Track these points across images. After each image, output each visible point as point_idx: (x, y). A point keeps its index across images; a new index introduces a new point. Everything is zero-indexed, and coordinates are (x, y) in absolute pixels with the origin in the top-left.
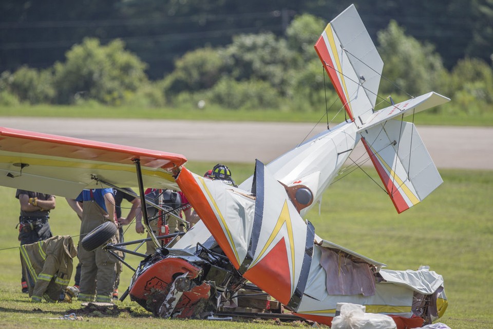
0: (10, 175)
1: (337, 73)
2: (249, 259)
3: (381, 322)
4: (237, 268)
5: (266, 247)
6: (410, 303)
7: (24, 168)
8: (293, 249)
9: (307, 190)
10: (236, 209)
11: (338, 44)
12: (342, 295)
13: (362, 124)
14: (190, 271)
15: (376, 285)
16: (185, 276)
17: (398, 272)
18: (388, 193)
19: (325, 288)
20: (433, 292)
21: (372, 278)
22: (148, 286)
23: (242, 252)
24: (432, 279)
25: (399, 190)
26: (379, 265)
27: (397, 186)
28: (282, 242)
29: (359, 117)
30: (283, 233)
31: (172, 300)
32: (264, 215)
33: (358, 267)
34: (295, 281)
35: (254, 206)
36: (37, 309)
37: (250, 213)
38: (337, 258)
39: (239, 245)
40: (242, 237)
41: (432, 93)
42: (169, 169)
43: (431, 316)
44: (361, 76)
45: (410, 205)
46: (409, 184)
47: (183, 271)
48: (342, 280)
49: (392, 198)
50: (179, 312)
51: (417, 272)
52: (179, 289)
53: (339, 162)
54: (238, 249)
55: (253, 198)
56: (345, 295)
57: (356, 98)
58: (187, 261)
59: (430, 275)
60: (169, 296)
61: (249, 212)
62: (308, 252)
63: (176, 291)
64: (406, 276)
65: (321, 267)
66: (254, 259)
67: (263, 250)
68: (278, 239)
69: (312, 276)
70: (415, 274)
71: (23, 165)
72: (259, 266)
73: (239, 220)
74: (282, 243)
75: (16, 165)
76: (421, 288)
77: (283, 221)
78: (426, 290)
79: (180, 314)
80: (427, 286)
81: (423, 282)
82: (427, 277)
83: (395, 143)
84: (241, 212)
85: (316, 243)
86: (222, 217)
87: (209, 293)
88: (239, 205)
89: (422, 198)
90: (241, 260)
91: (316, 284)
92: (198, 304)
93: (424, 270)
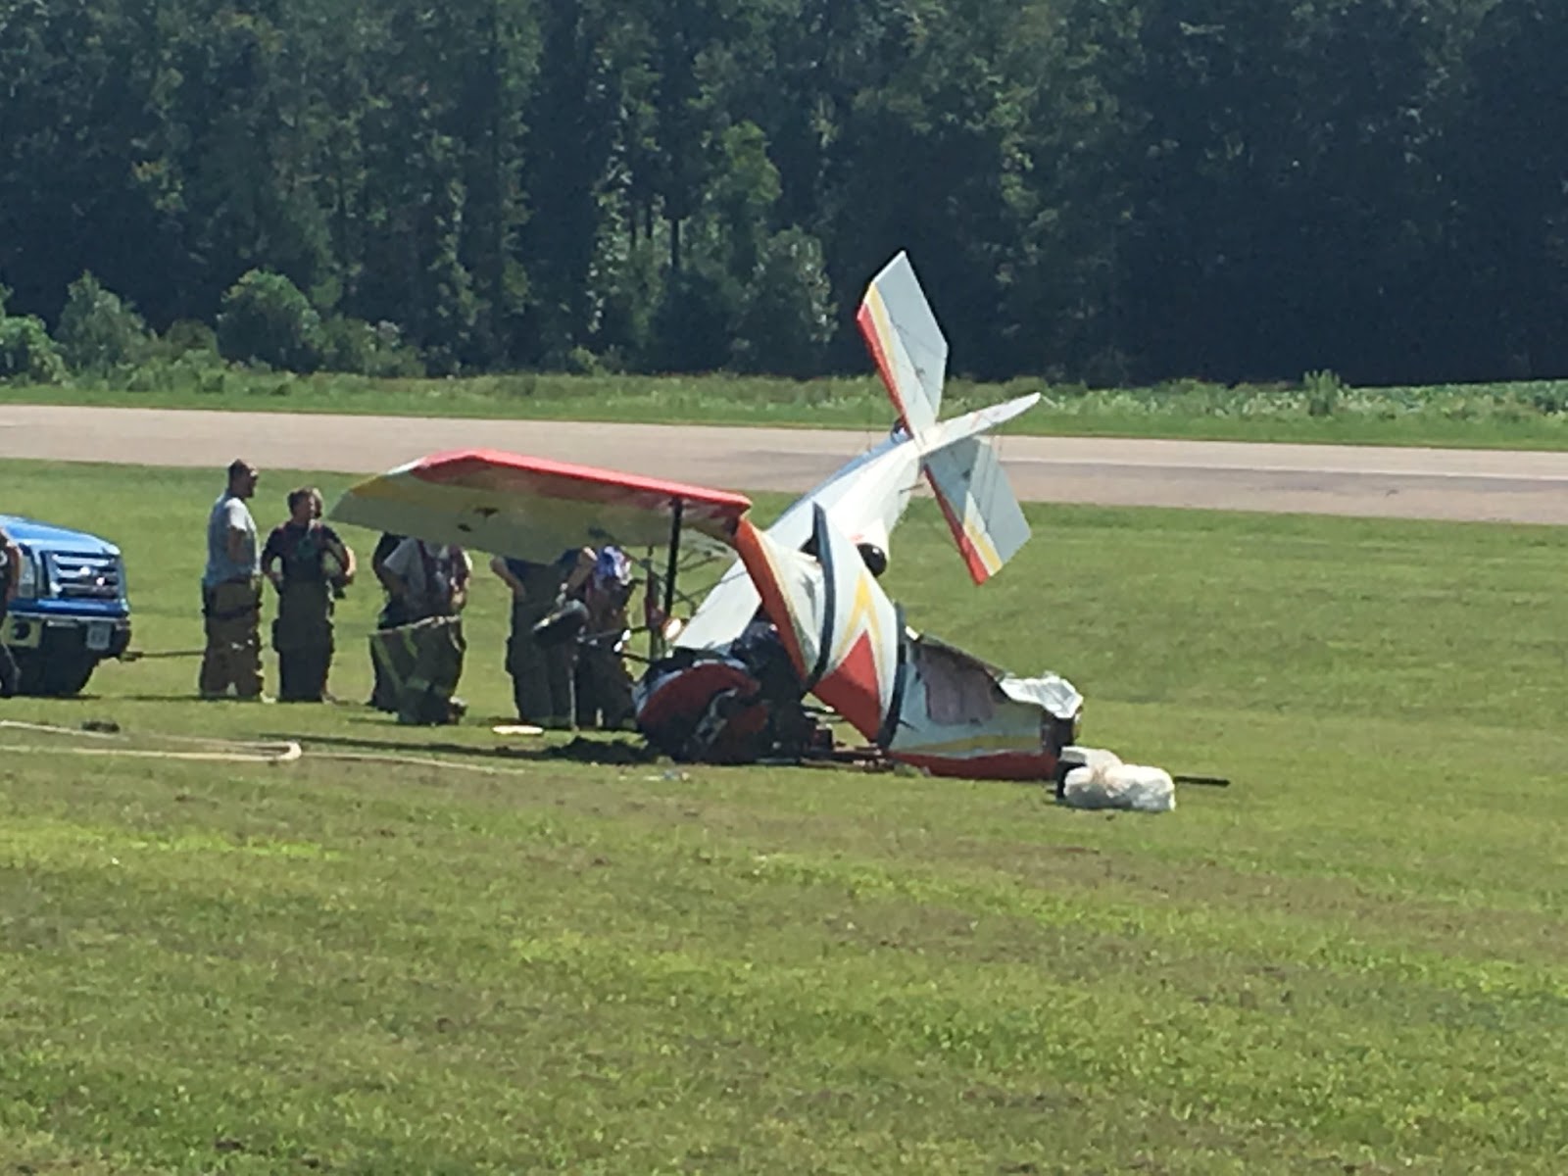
0: (464, 528)
2: (822, 663)
5: (843, 646)
6: (1037, 733)
7: (492, 515)
8: (880, 650)
10: (803, 585)
13: (925, 444)
14: (741, 686)
15: (1004, 707)
16: (732, 693)
19: (927, 712)
20: (1071, 714)
21: (991, 695)
23: (813, 652)
26: (999, 672)
28: (865, 637)
29: (920, 433)
30: (865, 624)
34: (886, 699)
37: (820, 588)
39: (809, 641)
40: (813, 630)
42: (722, 521)
44: (920, 366)
45: (992, 574)
48: (948, 698)
54: (808, 650)
55: (818, 564)
59: (1062, 688)
60: (702, 727)
61: (818, 588)
62: (902, 654)
64: (1034, 692)
65: (920, 676)
66: (830, 663)
67: (840, 650)
68: (860, 631)
71: (488, 512)
72: (836, 676)
73: (807, 601)
74: (864, 640)
75: (478, 510)
76: (1055, 708)
77: (863, 603)
80: (1063, 705)
81: (1056, 699)
82: (1060, 691)
83: (967, 474)
84: (809, 587)
85: (910, 640)
87: (766, 721)
88: (807, 578)
90: (811, 667)
91: (915, 706)
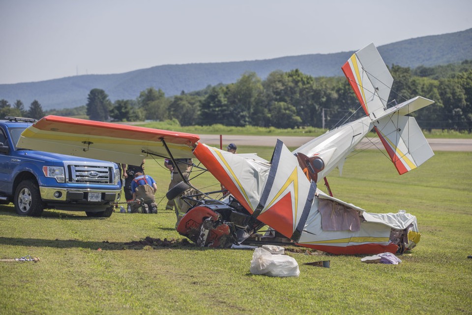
1: (359, 86)
2: (261, 206)
3: (284, 262)
4: (252, 213)
5: (275, 198)
6: (388, 235)
7: (90, 145)
8: (297, 200)
9: (320, 160)
10: (251, 173)
11: (360, 67)
12: (334, 231)
13: (375, 117)
14: (213, 216)
15: (362, 223)
16: (209, 219)
17: (380, 215)
18: (393, 162)
19: (321, 226)
20: (405, 227)
21: (359, 219)
22: (187, 225)
23: (255, 202)
24: (405, 219)
25: (401, 159)
27: (399, 157)
28: (289, 195)
29: (373, 114)
30: (290, 189)
31: (203, 235)
32: (276, 177)
33: (348, 212)
35: (269, 171)
36: (106, 241)
37: (264, 177)
38: (333, 205)
39: (252, 197)
40: (256, 192)
41: (418, 97)
43: (405, 243)
44: (376, 87)
45: (409, 169)
46: (409, 156)
47: (208, 216)
48: (334, 221)
49: (395, 165)
50: (212, 243)
51: (395, 214)
52: (206, 228)
53: (353, 142)
54: (251, 200)
55: (270, 165)
56: (336, 231)
57: (372, 100)
58: (210, 209)
59: (404, 217)
60: (201, 233)
61: (264, 175)
62: (309, 202)
63: (204, 229)
64: (386, 218)
65: (318, 211)
66: (265, 206)
67: (273, 200)
68: (286, 193)
69: (311, 218)
70: (394, 216)
71: (89, 143)
72: (268, 211)
73: (253, 180)
75: (84, 142)
76: (396, 225)
77: (291, 180)
78: (399, 226)
79: (212, 244)
80: (401, 224)
81: (399, 221)
82: (402, 218)
83: (400, 130)
84: (255, 174)
85: (316, 196)
86: (236, 179)
87: (229, 230)
88: (254, 170)
89: (418, 165)
90: (254, 208)
91: (314, 223)
92: (222, 238)
93: (401, 213)
